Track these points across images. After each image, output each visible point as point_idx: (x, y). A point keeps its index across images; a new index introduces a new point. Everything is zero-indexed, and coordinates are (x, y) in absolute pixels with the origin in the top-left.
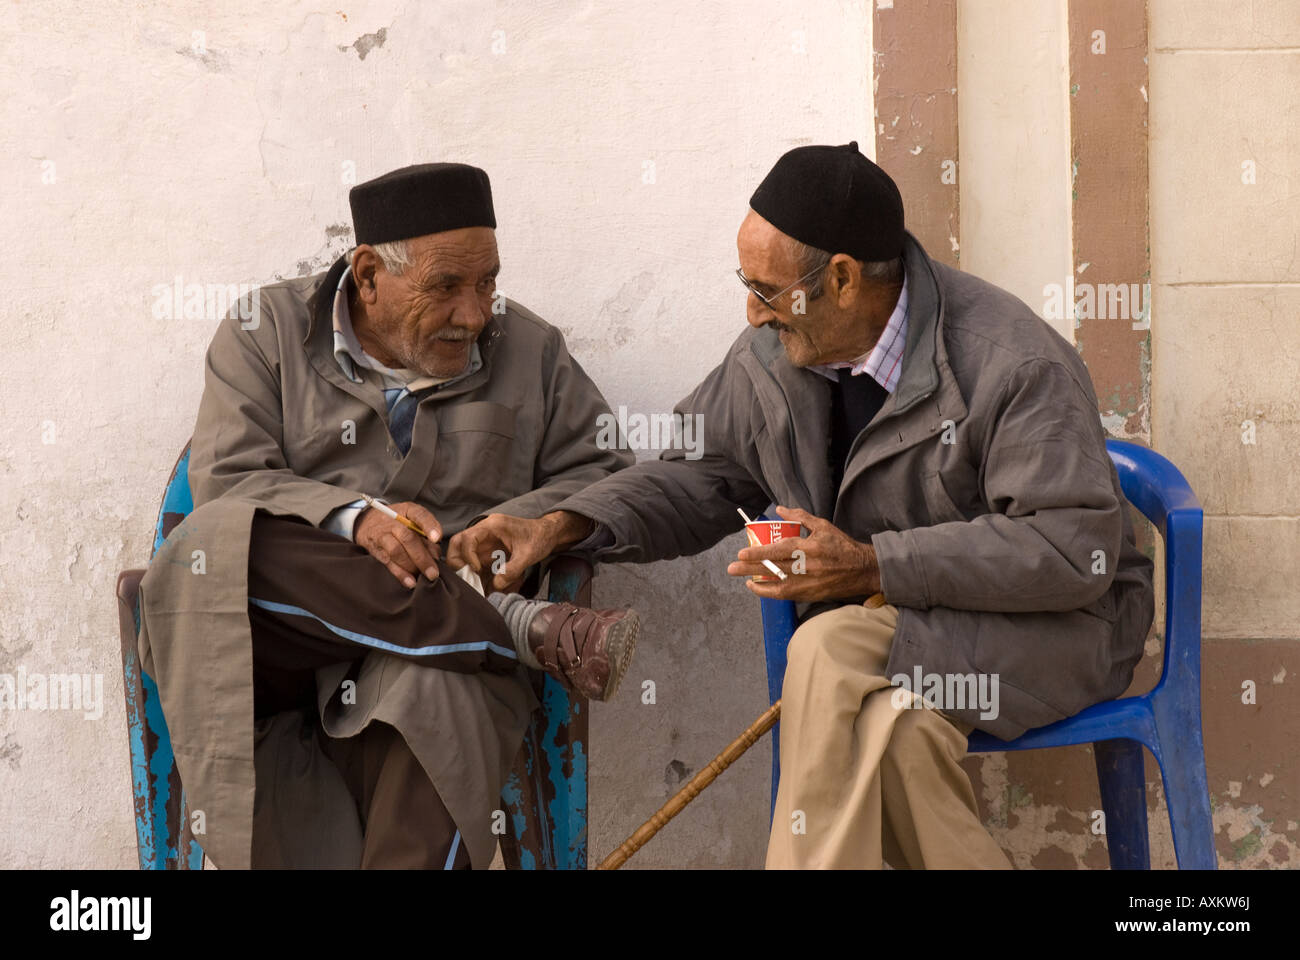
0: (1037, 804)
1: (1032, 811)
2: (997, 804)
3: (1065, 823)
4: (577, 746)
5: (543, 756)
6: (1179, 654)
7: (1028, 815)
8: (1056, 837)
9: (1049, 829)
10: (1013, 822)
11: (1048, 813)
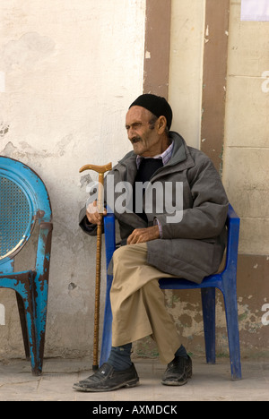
0: (181, 301)
1: (179, 303)
2: (169, 301)
3: (189, 307)
4: (45, 281)
5: (34, 284)
6: (231, 261)
7: (178, 304)
8: (186, 311)
9: (184, 309)
10: (173, 306)
11: (184, 304)
